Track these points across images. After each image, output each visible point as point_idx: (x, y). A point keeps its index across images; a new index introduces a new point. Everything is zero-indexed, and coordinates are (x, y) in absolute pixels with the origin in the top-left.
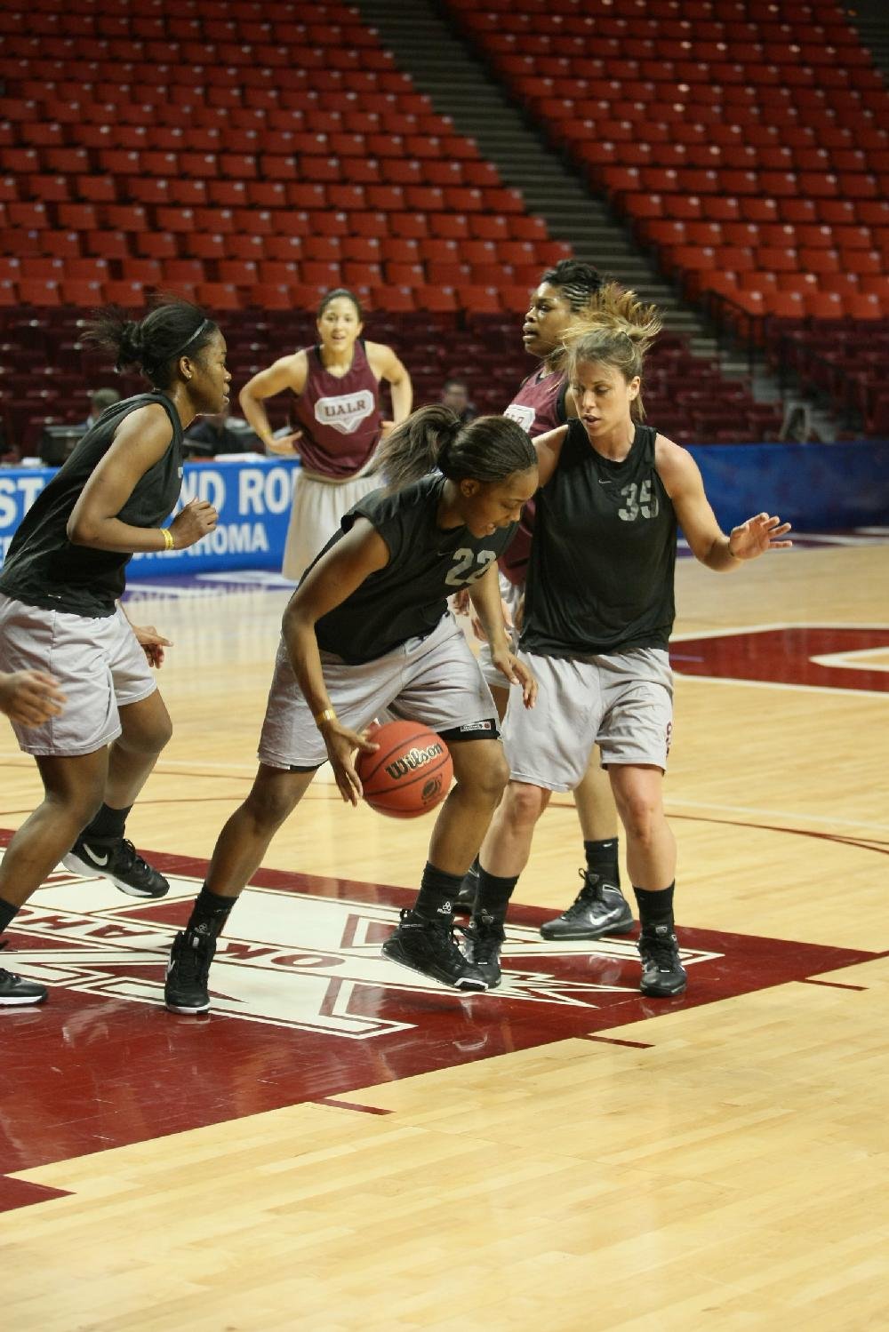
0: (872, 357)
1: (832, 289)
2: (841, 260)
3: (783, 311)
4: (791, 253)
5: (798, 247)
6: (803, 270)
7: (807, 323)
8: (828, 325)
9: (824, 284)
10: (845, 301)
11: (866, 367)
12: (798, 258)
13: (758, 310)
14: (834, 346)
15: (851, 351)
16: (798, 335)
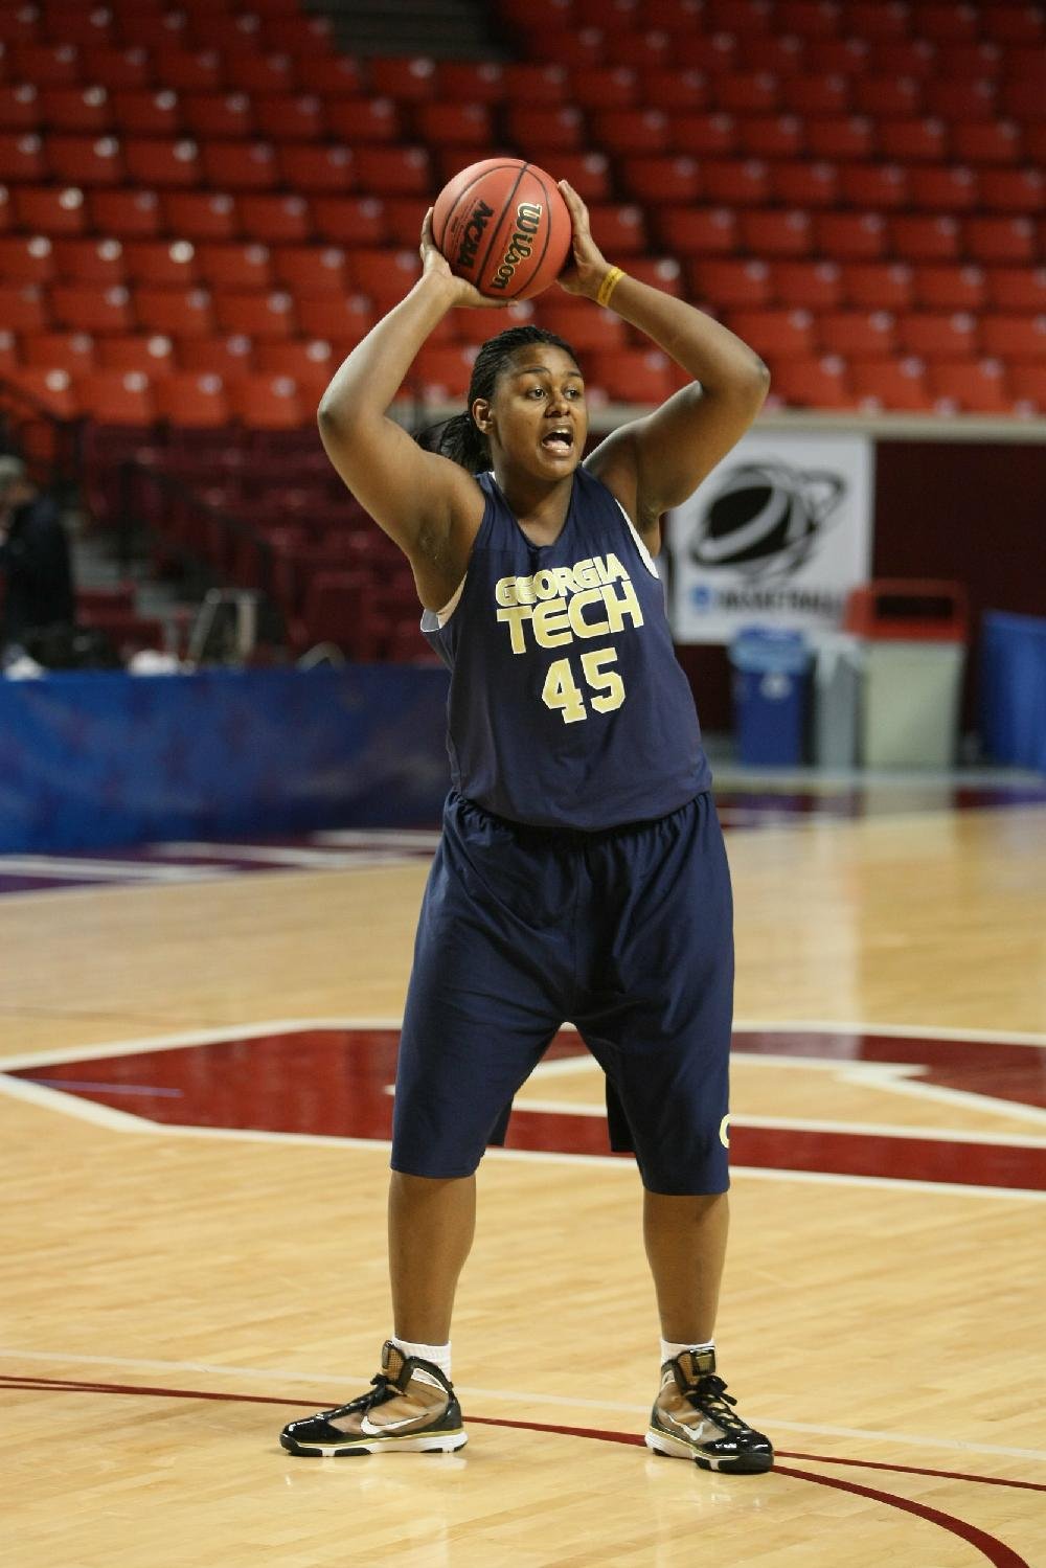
0: (295, 499)
1: (204, 367)
2: (215, 309)
3: (111, 410)
4: (117, 297)
5: (132, 283)
6: (141, 330)
7: (160, 432)
8: (199, 439)
9: (185, 356)
10: (229, 389)
11: (284, 518)
12: (132, 305)
13: (64, 408)
14: (220, 478)
15: (251, 487)
16: (147, 457)
